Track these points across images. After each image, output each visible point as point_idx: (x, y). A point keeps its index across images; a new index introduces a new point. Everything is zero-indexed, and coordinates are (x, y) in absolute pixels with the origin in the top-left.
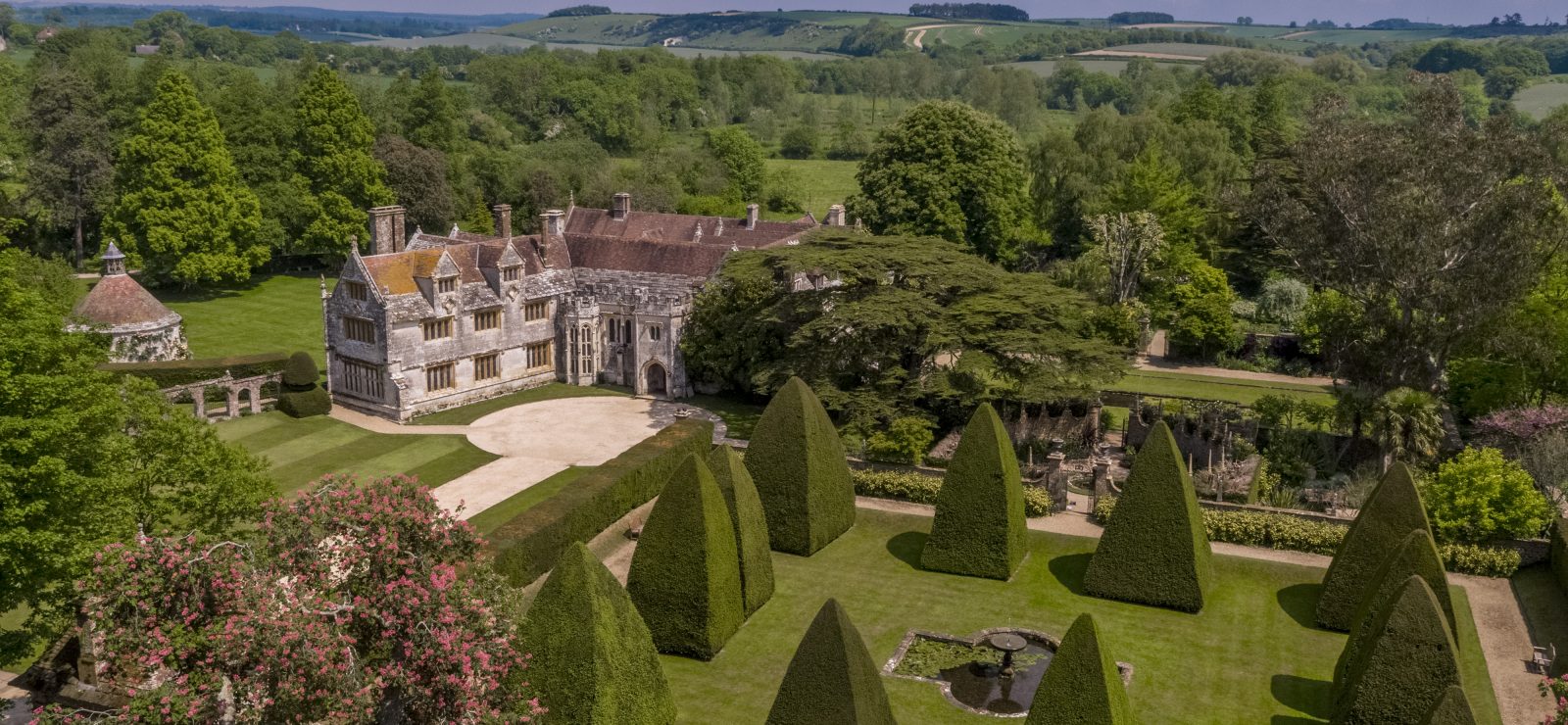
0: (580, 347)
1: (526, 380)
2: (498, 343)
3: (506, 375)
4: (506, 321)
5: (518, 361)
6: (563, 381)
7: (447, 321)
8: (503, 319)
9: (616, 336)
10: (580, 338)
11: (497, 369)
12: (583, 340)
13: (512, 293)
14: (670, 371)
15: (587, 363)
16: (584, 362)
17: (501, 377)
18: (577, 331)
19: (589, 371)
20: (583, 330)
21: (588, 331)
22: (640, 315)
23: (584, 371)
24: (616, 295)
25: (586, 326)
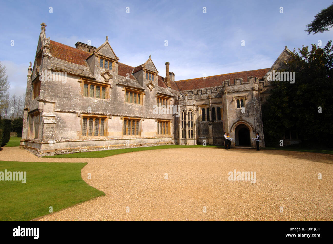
0: (187, 122)
1: (157, 140)
2: (141, 113)
3: (144, 134)
4: (146, 101)
5: (152, 127)
6: (177, 143)
7: (105, 86)
8: (144, 100)
9: (206, 117)
10: (187, 117)
11: (139, 130)
12: (189, 118)
13: (150, 86)
14: (254, 128)
15: (191, 132)
16: (189, 131)
17: (141, 136)
18: (185, 113)
19: (192, 137)
20: (189, 113)
21: (191, 113)
22: (229, 93)
23: (189, 137)
24: (206, 94)
25: (190, 110)
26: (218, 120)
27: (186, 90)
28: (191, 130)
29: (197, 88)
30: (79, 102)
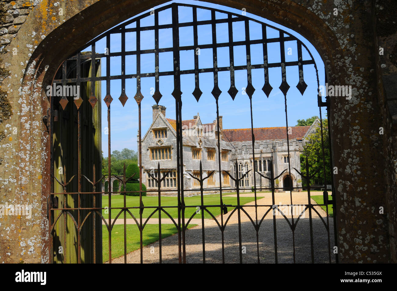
2: (214, 167)
3: (217, 184)
4: (216, 157)
7: (199, 150)
9: (258, 168)
11: (214, 181)
14: (296, 177)
15: (247, 181)
16: (246, 180)
17: (215, 185)
18: (242, 165)
19: (248, 185)
20: (245, 165)
21: (247, 165)
22: (279, 152)
23: (246, 186)
24: (259, 148)
25: (246, 163)
26: (268, 171)
27: (236, 142)
28: (247, 180)
29: (246, 140)
30: (192, 163)
